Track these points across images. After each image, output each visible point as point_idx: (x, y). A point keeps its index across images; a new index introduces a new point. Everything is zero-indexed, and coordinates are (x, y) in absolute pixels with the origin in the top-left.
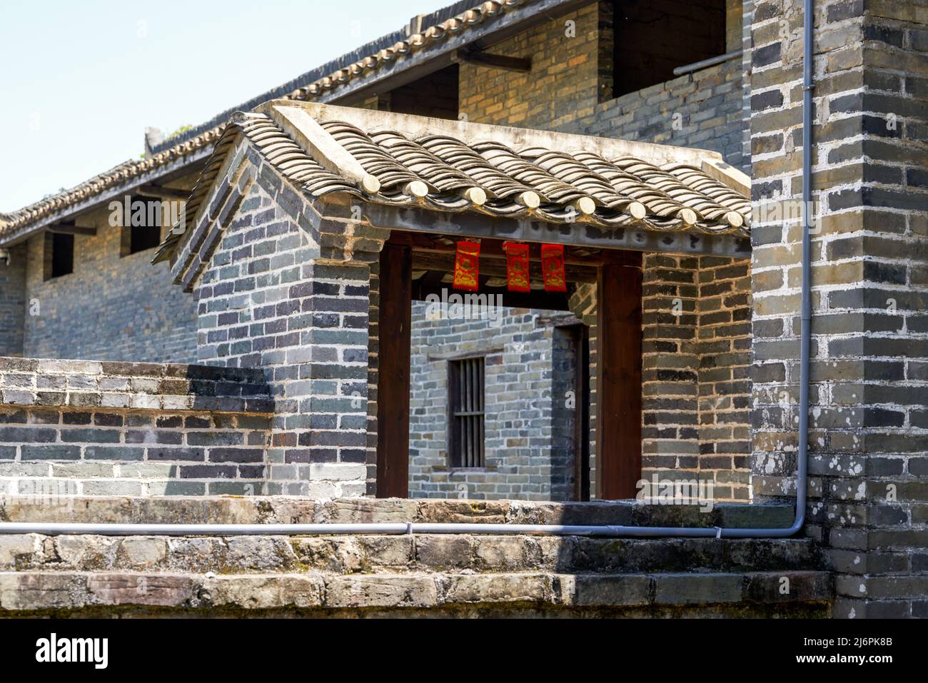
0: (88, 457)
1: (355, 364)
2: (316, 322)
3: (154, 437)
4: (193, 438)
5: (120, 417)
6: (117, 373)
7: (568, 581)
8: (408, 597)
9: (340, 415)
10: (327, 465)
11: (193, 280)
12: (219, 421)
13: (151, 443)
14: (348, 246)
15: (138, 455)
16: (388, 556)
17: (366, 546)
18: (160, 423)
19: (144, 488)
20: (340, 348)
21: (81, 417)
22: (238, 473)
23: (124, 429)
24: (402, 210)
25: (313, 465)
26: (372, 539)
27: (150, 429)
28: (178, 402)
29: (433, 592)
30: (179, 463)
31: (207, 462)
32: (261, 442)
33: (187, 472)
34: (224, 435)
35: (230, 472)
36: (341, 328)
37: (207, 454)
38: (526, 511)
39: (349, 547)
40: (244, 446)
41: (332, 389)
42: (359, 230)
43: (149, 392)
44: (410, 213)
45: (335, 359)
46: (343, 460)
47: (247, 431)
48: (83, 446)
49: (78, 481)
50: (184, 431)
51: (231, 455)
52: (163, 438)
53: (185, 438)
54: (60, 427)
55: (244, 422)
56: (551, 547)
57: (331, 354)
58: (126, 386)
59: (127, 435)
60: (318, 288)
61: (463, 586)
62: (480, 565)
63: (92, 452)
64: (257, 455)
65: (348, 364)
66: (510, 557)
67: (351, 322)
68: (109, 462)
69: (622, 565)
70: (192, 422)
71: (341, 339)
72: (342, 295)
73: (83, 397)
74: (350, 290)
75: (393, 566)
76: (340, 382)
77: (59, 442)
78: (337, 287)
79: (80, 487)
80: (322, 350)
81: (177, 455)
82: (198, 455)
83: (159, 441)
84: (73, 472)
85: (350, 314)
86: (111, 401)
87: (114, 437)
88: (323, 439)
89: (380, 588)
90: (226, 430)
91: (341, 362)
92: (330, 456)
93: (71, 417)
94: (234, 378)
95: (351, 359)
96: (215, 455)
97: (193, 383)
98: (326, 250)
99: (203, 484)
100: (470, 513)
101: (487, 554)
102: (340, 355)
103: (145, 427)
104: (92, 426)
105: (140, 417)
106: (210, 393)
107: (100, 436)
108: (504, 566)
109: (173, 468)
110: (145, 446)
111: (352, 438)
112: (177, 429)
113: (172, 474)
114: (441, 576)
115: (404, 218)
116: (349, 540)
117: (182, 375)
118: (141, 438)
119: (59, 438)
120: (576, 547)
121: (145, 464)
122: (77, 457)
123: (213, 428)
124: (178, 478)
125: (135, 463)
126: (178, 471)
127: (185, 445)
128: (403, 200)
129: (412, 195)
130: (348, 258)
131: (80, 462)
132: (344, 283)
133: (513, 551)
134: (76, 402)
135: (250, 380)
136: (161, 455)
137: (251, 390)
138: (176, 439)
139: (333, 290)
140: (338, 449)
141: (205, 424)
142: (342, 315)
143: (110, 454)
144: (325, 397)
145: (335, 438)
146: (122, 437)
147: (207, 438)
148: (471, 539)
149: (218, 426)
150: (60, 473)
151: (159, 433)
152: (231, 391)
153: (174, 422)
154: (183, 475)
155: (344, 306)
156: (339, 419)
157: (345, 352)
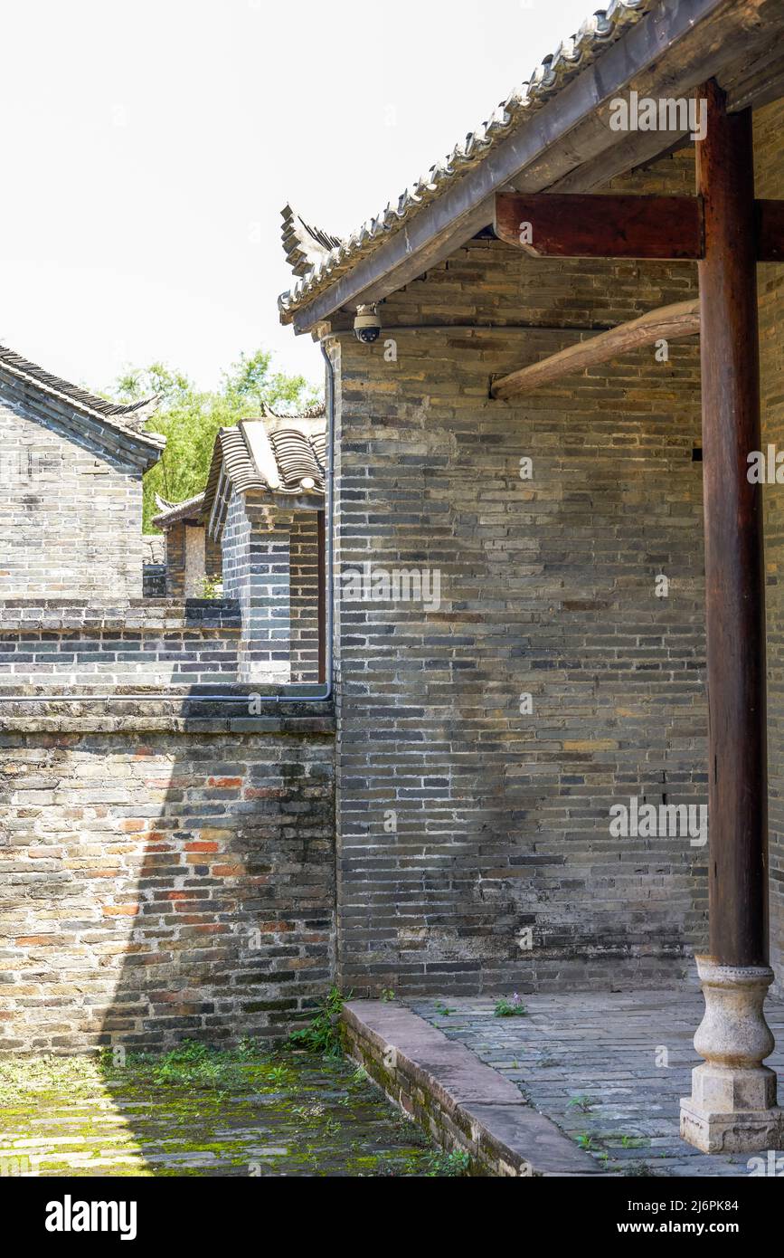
0: (120, 659)
1: (280, 597)
2: (252, 571)
3: (163, 646)
4: (188, 646)
5: (140, 634)
6: (139, 606)
7: (181, 721)
8: (100, 727)
9: (271, 630)
10: (262, 663)
11: (219, 535)
12: (206, 635)
13: (161, 650)
14: (269, 521)
15: (152, 658)
16: (94, 710)
17: (84, 705)
18: (166, 637)
19: (157, 679)
20: (270, 587)
21: (116, 635)
22: (220, 668)
23: (142, 642)
24: (299, 497)
25: (253, 662)
26: (86, 702)
27: (160, 641)
28: (175, 624)
29: (112, 726)
30: (179, 662)
31: (198, 661)
32: (236, 647)
33: (185, 668)
34: (210, 644)
35: (215, 668)
36: (270, 574)
37: (198, 656)
38: (172, 689)
39: (75, 706)
40: (224, 650)
41: (265, 613)
42: (272, 512)
43: (158, 618)
44: (304, 499)
45: (267, 594)
46: (274, 659)
47: (225, 641)
48: (117, 653)
49: (114, 675)
50: (182, 641)
51: (215, 656)
52: (168, 647)
53: (184, 647)
54: (101, 641)
55: (223, 635)
56: (178, 707)
57: (264, 591)
58: (143, 614)
59: (145, 645)
60: (253, 549)
61: (127, 723)
62: (140, 714)
63: (122, 657)
64: (233, 656)
65: (276, 597)
66: (156, 710)
67: (277, 569)
68: (134, 663)
69: (217, 714)
70: (187, 636)
71: (270, 581)
72: (270, 552)
73: (113, 623)
74: (276, 549)
75: (97, 714)
76: (270, 609)
77: (101, 651)
78: (267, 547)
79: (115, 679)
80: (257, 588)
81: (179, 657)
82: (192, 657)
83: (166, 649)
84: (111, 670)
85: (276, 564)
86: (131, 624)
87: (137, 647)
88: (258, 646)
89: (87, 724)
90: (210, 640)
91: (271, 596)
92: (264, 657)
93: (107, 635)
94: (218, 606)
95: (278, 594)
96: (204, 657)
97: (187, 611)
98: (255, 525)
99: (196, 676)
100: (141, 690)
101: (144, 709)
102: (270, 591)
103: (157, 640)
104: (122, 640)
105: (153, 634)
106: (200, 616)
107: (128, 647)
108: (153, 714)
109: (176, 666)
110: (157, 652)
111: (280, 645)
112: (178, 641)
113: (175, 669)
114: (117, 719)
115: (300, 502)
116: (75, 703)
117: (182, 605)
118: (154, 647)
119: (101, 648)
120: (192, 706)
121: (157, 664)
122: (112, 659)
123: (202, 639)
124: (179, 672)
125: (150, 663)
126: (179, 667)
127: (184, 651)
128: (298, 491)
129: (303, 488)
130: (271, 528)
131: (114, 663)
132: (271, 544)
133: (158, 707)
134: (109, 626)
135: (229, 607)
136: (168, 658)
137: (227, 614)
138: (178, 647)
139: (265, 549)
140: (270, 652)
141: (197, 637)
142: (271, 565)
143: (134, 658)
144: (260, 619)
145: (268, 645)
146: (142, 647)
147: (198, 646)
148: (136, 702)
149: (206, 638)
150: (103, 670)
151: (166, 644)
152: (215, 614)
153: (176, 636)
154: (183, 670)
155: (272, 559)
156: (270, 632)
157: (274, 589)
